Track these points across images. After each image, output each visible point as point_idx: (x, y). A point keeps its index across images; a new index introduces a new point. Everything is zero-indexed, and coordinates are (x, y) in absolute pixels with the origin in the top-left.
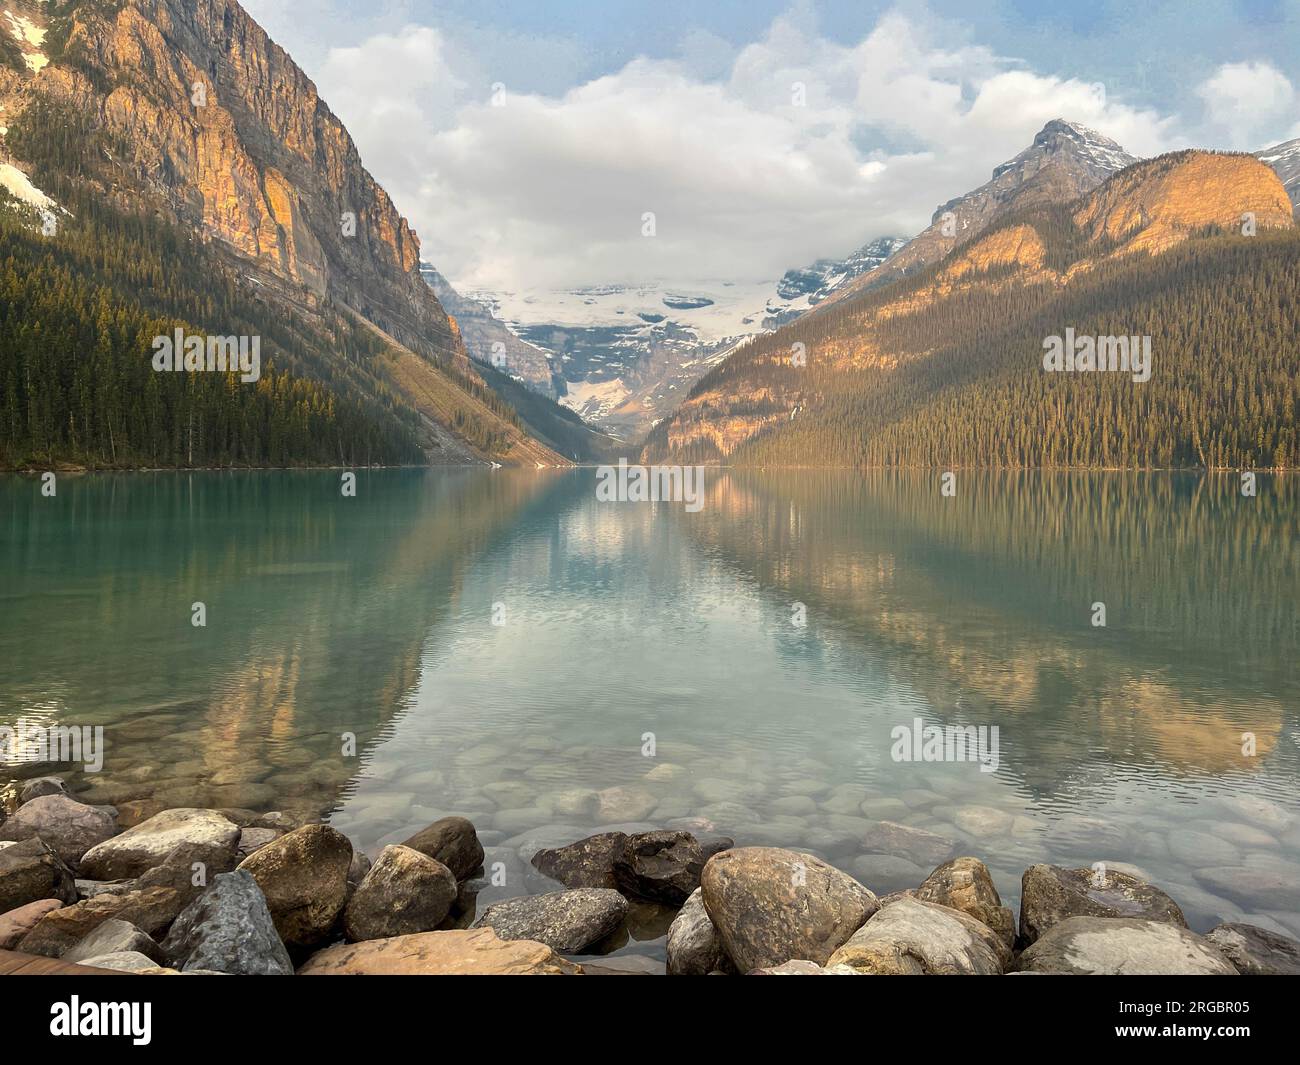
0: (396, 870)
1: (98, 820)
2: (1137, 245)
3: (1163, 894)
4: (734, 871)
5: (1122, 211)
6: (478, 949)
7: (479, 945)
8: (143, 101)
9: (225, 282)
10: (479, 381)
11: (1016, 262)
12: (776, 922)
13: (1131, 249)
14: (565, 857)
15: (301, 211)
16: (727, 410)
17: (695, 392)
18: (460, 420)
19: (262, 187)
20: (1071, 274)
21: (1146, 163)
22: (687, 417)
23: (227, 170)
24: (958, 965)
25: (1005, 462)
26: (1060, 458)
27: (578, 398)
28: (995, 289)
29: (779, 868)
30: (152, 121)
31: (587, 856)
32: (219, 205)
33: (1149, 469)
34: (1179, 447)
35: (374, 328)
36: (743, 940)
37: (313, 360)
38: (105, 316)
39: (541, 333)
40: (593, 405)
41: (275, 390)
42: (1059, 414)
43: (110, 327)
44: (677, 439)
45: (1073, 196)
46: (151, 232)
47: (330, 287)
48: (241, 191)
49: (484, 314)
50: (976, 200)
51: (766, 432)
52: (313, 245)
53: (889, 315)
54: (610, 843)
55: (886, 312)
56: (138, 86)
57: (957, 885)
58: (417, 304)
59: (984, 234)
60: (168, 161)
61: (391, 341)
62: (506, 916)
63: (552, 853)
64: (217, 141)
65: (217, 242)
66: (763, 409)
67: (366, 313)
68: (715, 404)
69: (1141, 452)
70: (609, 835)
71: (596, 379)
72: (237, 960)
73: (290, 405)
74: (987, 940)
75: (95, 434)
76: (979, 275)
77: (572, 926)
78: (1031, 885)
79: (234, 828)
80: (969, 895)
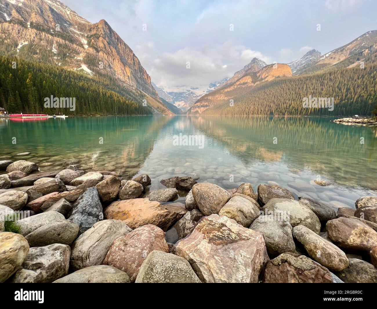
0: (130, 186)
1: (76, 174)
2: (266, 79)
3: (288, 191)
4: (199, 188)
5: (265, 73)
6: (145, 203)
7: (145, 202)
8: (105, 54)
9: (120, 85)
10: (161, 101)
11: (247, 82)
12: (208, 200)
13: (266, 80)
14: (167, 181)
15: (132, 73)
16: (201, 106)
17: (195, 103)
18: (158, 108)
19: (125, 69)
20: (256, 84)
21: (269, 65)
22: (194, 107)
23: (119, 66)
24: (251, 213)
25: (244, 115)
26: (252, 114)
27: (176, 104)
28: (244, 87)
29: (209, 188)
30: (106, 57)
31: (171, 181)
32: (118, 72)
33: (266, 116)
34: (271, 112)
35: (144, 93)
36: (201, 203)
37: (135, 98)
38: (101, 91)
39: (171, 93)
40: (179, 105)
41: (129, 103)
42: (252, 107)
43: (102, 92)
44: (192, 111)
45: (257, 71)
46: (108, 77)
47: (137, 86)
48: (122, 70)
49: (161, 90)
50: (241, 71)
51: (207, 110)
52: (134, 79)
53: (226, 91)
54: (175, 179)
55: (226, 90)
56: (104, 51)
57: (246, 189)
58: (151, 88)
59: (242, 77)
60: (109, 64)
61: (147, 95)
62: (154, 194)
63: (164, 180)
64: (117, 61)
65: (118, 78)
66: (206, 106)
67: (143, 90)
68: (199, 105)
69: (265, 113)
70: (175, 177)
71: (180, 101)
72: (86, 209)
73: (131, 105)
74: (255, 204)
75: (101, 110)
76: (241, 84)
77: (166, 196)
78: (260, 189)
79: (101, 175)
80: (248, 192)
